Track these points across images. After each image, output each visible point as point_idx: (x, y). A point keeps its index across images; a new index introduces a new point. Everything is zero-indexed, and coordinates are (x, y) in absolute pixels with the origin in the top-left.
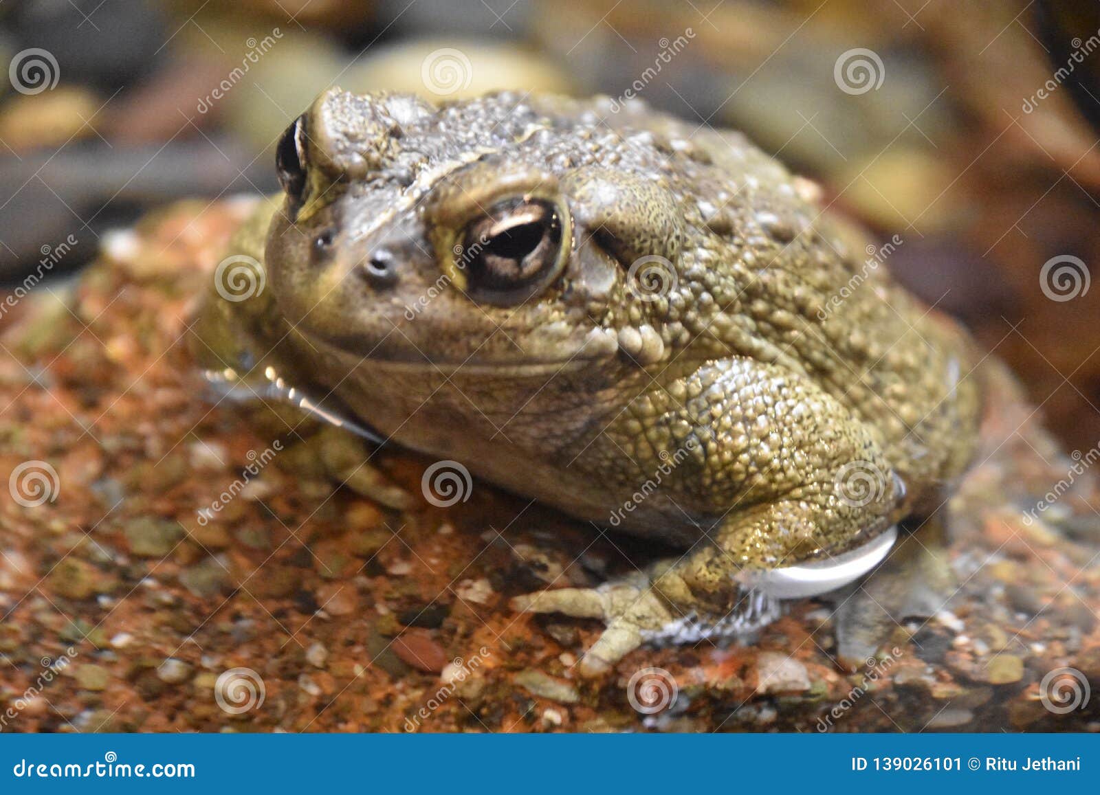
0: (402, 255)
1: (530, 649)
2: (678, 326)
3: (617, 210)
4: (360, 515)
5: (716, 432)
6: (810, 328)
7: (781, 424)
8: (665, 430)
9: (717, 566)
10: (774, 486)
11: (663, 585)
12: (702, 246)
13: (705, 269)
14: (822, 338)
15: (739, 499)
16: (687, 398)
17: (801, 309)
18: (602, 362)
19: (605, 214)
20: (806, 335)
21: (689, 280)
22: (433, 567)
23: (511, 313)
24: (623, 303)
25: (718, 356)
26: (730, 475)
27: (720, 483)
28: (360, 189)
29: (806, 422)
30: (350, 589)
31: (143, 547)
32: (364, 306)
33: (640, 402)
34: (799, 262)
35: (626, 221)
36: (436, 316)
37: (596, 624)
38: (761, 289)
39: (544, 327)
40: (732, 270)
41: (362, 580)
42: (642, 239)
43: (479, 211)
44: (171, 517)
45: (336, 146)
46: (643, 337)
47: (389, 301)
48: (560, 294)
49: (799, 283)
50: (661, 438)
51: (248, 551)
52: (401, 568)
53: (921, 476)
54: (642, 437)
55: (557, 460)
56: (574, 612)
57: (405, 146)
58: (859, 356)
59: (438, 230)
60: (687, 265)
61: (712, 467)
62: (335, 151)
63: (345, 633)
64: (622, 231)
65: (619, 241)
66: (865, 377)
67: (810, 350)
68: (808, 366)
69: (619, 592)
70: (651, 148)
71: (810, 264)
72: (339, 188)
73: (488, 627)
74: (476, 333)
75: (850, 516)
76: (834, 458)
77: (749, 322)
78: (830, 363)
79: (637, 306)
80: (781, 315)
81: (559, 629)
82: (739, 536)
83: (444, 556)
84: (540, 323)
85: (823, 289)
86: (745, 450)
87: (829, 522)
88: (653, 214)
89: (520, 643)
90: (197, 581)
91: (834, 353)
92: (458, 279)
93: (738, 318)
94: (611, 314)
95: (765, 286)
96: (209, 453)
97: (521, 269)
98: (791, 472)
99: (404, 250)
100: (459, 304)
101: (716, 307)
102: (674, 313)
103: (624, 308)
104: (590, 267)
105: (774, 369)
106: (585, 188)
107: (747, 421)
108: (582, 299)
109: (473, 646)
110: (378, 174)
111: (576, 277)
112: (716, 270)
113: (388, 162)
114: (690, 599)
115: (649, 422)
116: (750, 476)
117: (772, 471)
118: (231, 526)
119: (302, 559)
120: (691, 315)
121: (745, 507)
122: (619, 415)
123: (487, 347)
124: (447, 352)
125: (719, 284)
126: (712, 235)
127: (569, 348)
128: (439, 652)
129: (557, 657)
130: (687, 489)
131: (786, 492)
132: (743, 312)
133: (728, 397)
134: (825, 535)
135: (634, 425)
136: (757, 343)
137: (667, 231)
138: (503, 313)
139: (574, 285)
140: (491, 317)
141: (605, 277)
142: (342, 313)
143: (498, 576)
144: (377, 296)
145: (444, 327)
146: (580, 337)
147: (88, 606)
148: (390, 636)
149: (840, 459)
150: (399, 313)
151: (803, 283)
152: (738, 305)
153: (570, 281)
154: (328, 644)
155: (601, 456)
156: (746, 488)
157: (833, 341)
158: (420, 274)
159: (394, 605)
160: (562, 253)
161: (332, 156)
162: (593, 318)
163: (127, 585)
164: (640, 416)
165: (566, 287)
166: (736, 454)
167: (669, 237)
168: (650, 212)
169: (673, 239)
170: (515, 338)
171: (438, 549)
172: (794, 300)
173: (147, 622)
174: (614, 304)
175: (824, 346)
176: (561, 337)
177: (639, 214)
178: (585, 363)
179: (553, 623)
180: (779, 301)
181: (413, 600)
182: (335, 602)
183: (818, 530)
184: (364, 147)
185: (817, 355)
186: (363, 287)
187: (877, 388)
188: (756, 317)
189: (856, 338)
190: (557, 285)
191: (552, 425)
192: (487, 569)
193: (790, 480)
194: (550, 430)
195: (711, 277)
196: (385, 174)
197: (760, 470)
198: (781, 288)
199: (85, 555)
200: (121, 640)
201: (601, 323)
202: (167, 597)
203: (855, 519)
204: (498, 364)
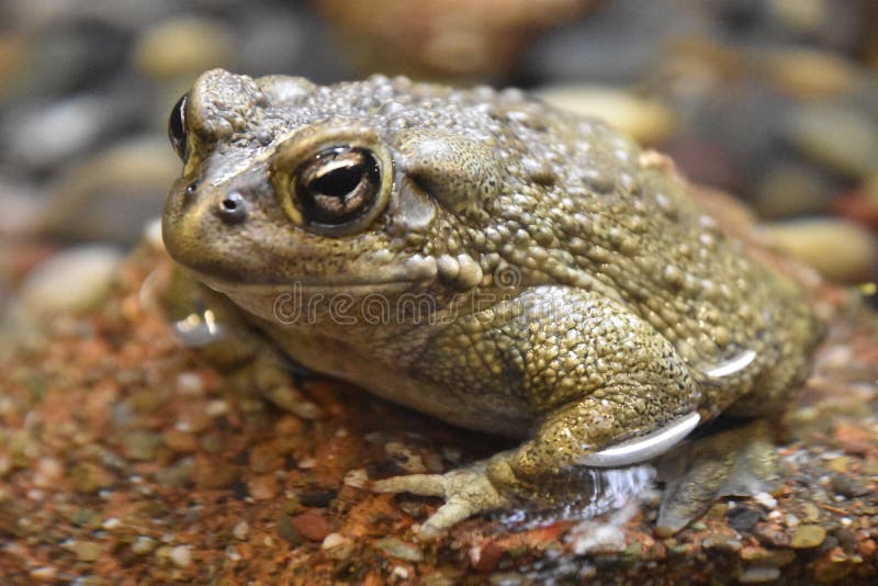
0: (250, 197)
1: (389, 521)
2: (495, 256)
3: (433, 158)
4: (287, 425)
5: (533, 344)
6: (624, 262)
7: (587, 337)
8: (491, 344)
9: (535, 454)
10: (579, 387)
11: (494, 470)
12: (520, 192)
13: (521, 210)
14: (636, 271)
15: (553, 399)
16: (511, 317)
17: (615, 246)
18: (425, 284)
19: (422, 162)
20: (622, 268)
21: (507, 219)
22: (330, 461)
23: (339, 242)
24: (441, 235)
25: (539, 284)
26: (544, 378)
27: (536, 386)
28: (226, 147)
29: (609, 335)
30: (271, 480)
31: (136, 453)
32: (219, 238)
33: (468, 321)
34: (615, 209)
35: (440, 168)
36: (277, 245)
37: (437, 501)
38: (578, 229)
39: (368, 253)
40: (550, 214)
41: (281, 473)
42: (456, 182)
43: (306, 158)
44: (158, 430)
45: (207, 113)
46: (461, 264)
47: (238, 233)
48: (383, 227)
49: (614, 226)
50: (488, 350)
51: (207, 454)
52: (308, 463)
53: (732, 386)
54: (472, 349)
55: (414, 372)
56: (420, 492)
57: (270, 114)
58: (675, 287)
59: (278, 174)
60: (504, 207)
61: (530, 372)
62: (205, 116)
63: (264, 514)
64: (438, 176)
65: (436, 184)
66: (679, 303)
67: (625, 279)
68: (624, 293)
69: (460, 477)
70: (486, 116)
71: (628, 211)
72: (210, 147)
73: (361, 506)
74: (310, 259)
75: (647, 412)
76: (634, 365)
77: (567, 255)
78: (644, 291)
79: (455, 238)
80: (599, 251)
81: (408, 504)
82: (553, 429)
83: (339, 453)
84: (366, 251)
85: (639, 231)
86: (555, 358)
87: (627, 417)
88: (467, 163)
89: (382, 516)
90: (169, 477)
91: (649, 284)
92: (296, 215)
93: (555, 252)
94: (430, 244)
95: (582, 226)
96: (190, 382)
97: (345, 206)
98: (594, 375)
99: (252, 193)
100: (298, 235)
101: (534, 242)
102: (491, 245)
103: (442, 240)
104: (410, 206)
105: (587, 295)
106: (409, 143)
107: (559, 334)
108: (403, 231)
109: (349, 520)
110: (242, 135)
111: (397, 212)
112: (533, 212)
113: (251, 125)
114: (513, 480)
115: (477, 336)
116: (560, 379)
117: (578, 375)
118: (199, 435)
119: (243, 458)
120: (508, 247)
121: (559, 405)
122: (451, 332)
123: (320, 270)
124: (287, 273)
125: (535, 223)
126: (533, 185)
127: (391, 271)
128: (324, 525)
129: (409, 527)
130: (514, 392)
131: (591, 392)
132: (561, 247)
133: (544, 316)
134: (624, 427)
135: (464, 339)
136: (572, 272)
137: (480, 177)
138: (333, 242)
139: (395, 219)
140: (325, 245)
141: (424, 214)
142: (201, 243)
143: (373, 467)
144: (229, 230)
145: (283, 254)
146: (402, 262)
147: (92, 499)
148: (295, 514)
149: (639, 366)
150: (247, 243)
151: (619, 226)
152: (556, 241)
153: (391, 216)
154: (251, 522)
155: (442, 367)
156: (557, 390)
157: (648, 273)
158: (265, 211)
159: (299, 491)
160: (382, 193)
161: (204, 120)
162: (415, 247)
163: (121, 483)
164: (468, 332)
165: (388, 221)
166: (548, 361)
167: (482, 182)
168: (464, 161)
169: (487, 184)
170: (344, 262)
171: (334, 448)
172: (610, 238)
173: (132, 508)
174: (433, 236)
175: (640, 277)
176: (384, 262)
177: (453, 163)
178: (410, 284)
179: (406, 501)
180: (596, 239)
181: (313, 487)
182: (260, 491)
183: (617, 423)
184: (231, 113)
185: (632, 284)
186: (218, 222)
187: (692, 313)
188: (574, 252)
189: (671, 271)
190: (379, 219)
191: (401, 344)
192: (366, 462)
193: (593, 382)
194: (400, 349)
195: (527, 217)
196: (248, 135)
197: (568, 375)
198: (596, 228)
199: (96, 460)
200: (111, 523)
201: (420, 251)
202: (146, 490)
203: (653, 415)
204: (331, 284)
